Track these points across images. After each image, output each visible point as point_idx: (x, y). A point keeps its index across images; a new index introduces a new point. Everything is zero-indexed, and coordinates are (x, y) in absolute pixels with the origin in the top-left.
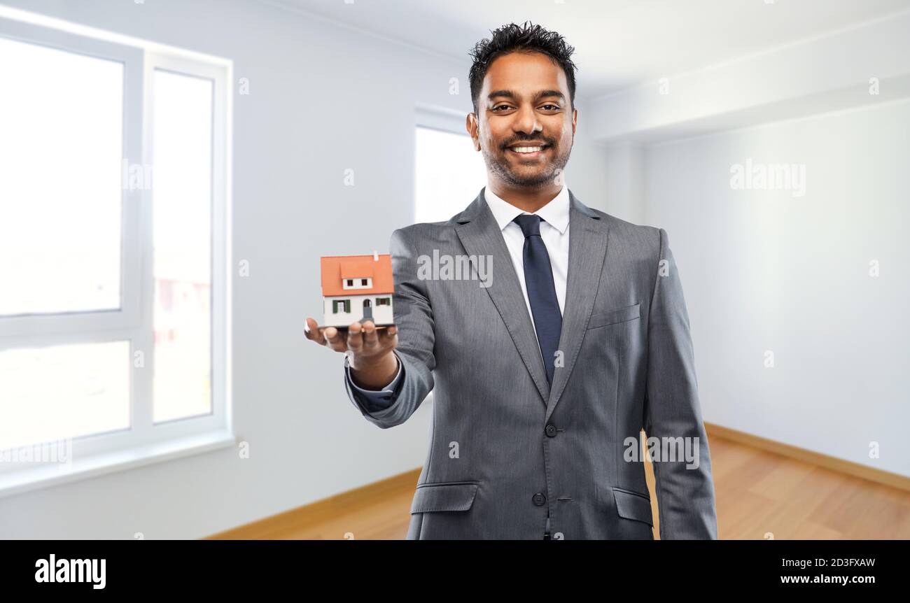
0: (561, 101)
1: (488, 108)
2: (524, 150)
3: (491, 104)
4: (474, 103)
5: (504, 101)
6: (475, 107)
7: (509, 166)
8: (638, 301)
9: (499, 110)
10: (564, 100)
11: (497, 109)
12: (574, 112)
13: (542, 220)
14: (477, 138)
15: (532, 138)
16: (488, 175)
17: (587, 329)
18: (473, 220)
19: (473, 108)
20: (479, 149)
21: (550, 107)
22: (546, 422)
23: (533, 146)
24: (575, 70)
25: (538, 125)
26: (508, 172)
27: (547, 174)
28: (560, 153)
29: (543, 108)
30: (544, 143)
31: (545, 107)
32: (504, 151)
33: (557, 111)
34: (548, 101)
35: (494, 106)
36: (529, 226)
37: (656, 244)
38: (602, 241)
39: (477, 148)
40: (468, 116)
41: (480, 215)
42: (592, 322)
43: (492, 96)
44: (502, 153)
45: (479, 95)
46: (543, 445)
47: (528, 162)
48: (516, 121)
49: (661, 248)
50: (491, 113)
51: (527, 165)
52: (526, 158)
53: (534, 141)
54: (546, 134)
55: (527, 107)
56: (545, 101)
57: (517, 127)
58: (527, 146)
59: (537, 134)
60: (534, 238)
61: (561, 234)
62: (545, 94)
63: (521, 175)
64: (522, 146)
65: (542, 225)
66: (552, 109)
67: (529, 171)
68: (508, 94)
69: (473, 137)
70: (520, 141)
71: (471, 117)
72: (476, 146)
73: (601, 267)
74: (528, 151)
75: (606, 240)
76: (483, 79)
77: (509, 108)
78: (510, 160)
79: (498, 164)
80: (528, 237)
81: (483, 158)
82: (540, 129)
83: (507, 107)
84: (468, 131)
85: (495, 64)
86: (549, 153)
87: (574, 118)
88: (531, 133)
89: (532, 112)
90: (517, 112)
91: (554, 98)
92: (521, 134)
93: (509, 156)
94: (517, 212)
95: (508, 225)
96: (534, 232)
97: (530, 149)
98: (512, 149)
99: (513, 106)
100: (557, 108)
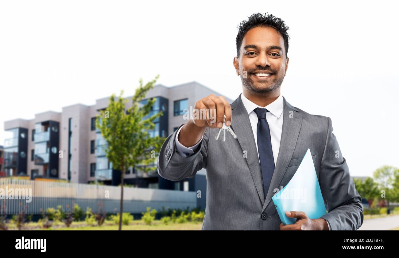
0: (281, 52)
1: (244, 54)
2: (260, 75)
3: (245, 52)
4: (237, 52)
5: (252, 50)
6: (238, 54)
7: (252, 83)
8: (315, 154)
9: (249, 55)
10: (282, 52)
11: (248, 54)
12: (287, 59)
13: (268, 111)
14: (238, 69)
15: (265, 69)
16: (243, 87)
17: (288, 167)
18: (235, 109)
19: (237, 54)
20: (239, 75)
21: (275, 55)
22: (262, 212)
23: (265, 73)
24: (289, 38)
25: (268, 63)
26: (252, 86)
27: (271, 88)
28: (278, 78)
29: (271, 55)
30: (271, 72)
31: (272, 54)
32: (250, 75)
33: (278, 57)
34: (274, 51)
35: (247, 53)
36: (261, 114)
37: (326, 125)
38: (299, 122)
39: (238, 74)
40: (235, 58)
41: (238, 106)
42: (291, 163)
43: (246, 48)
44: (249, 76)
45: (240, 48)
46: (260, 223)
47: (262, 81)
48: (257, 60)
49: (328, 127)
50: (245, 56)
51: (261, 83)
52: (261, 79)
53: (266, 71)
54: (272, 68)
55: (263, 53)
56: (272, 51)
57: (258, 63)
58: (262, 73)
59: (267, 67)
60: (263, 120)
61: (278, 118)
62: (273, 48)
63: (258, 87)
64: (259, 73)
65: (267, 113)
66: (276, 56)
67: (262, 86)
68: (254, 47)
69: (236, 69)
70: (259, 71)
71: (236, 59)
72: (237, 73)
73: (298, 135)
74: (262, 75)
75: (301, 122)
76: (242, 40)
77: (254, 54)
78: (253, 80)
79: (247, 81)
80: (260, 119)
81: (241, 79)
82: (269, 64)
83: (253, 53)
84: (234, 65)
85: (248, 32)
86: (273, 77)
87: (287, 62)
88: (264, 66)
89: (265, 56)
90: (258, 56)
91: (277, 50)
92: (260, 67)
93: (253, 77)
94: (255, 106)
95: (251, 113)
96: (263, 117)
97: (264, 75)
98: (254, 74)
99: (256, 53)
100: (278, 55)
